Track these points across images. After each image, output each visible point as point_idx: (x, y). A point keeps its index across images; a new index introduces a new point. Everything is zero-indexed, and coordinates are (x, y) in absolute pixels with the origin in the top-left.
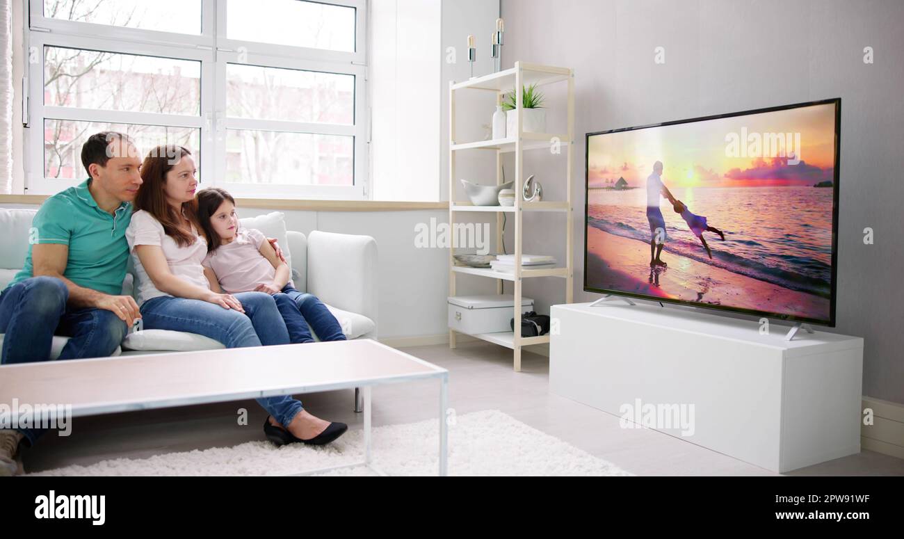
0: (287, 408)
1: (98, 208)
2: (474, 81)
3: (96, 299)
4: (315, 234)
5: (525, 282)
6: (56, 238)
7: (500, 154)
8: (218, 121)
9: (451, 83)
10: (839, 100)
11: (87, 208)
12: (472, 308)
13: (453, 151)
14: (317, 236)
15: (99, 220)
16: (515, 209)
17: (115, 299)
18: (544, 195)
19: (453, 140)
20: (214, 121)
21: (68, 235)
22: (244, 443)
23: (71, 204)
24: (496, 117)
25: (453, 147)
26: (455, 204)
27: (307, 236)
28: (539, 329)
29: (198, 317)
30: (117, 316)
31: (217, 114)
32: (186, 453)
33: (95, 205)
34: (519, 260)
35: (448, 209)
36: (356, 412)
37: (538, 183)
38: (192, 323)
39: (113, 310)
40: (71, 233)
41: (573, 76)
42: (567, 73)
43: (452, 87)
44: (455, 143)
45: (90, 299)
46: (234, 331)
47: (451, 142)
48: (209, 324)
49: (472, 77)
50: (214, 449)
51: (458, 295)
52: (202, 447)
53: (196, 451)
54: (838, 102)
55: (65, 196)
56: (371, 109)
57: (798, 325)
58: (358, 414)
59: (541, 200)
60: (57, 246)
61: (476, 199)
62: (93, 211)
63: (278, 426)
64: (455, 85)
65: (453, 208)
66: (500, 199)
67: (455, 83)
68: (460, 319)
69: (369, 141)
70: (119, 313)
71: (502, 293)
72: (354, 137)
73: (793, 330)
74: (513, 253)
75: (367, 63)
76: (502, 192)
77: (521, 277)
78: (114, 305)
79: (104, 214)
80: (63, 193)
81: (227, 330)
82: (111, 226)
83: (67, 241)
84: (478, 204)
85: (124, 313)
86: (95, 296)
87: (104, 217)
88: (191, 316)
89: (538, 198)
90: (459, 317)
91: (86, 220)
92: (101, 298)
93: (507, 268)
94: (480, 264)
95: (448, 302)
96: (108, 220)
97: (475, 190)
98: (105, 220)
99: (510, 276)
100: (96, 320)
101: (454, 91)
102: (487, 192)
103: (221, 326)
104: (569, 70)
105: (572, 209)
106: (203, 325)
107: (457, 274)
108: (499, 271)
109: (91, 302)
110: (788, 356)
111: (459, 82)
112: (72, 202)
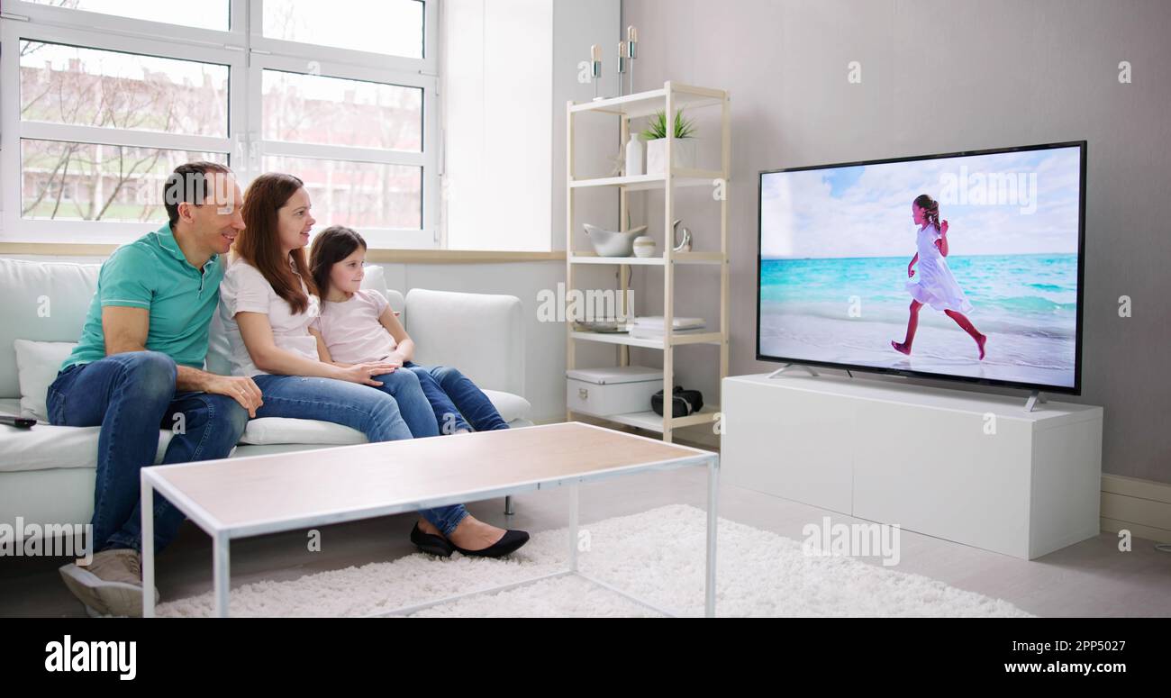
0: (451, 512)
1: (186, 262)
2: (599, 102)
3: (203, 380)
4: (416, 293)
5: (678, 350)
6: (138, 300)
7: (626, 193)
8: (253, 144)
9: (569, 103)
10: (1085, 142)
11: (172, 261)
12: (604, 384)
13: (572, 189)
14: (418, 295)
15: (185, 278)
16: (664, 261)
17: (231, 381)
18: (694, 244)
19: (572, 174)
20: (248, 143)
21: (149, 297)
22: (406, 555)
23: (155, 256)
24: (632, 148)
25: (571, 184)
26: (574, 255)
27: (405, 295)
28: (689, 407)
29: (328, 399)
30: (239, 403)
31: (251, 135)
32: (340, 572)
33: (183, 258)
34: (670, 322)
35: (564, 260)
36: (507, 513)
37: (687, 230)
38: (320, 406)
39: (233, 396)
40: (154, 293)
41: (729, 100)
42: (722, 96)
43: (571, 108)
44: (574, 179)
45: (194, 380)
46: (380, 413)
47: (569, 177)
48: (345, 406)
49: (597, 97)
50: (372, 566)
51: (579, 367)
52: (359, 562)
53: (353, 568)
54: (1083, 145)
55: (146, 245)
56: (444, 131)
57: (1035, 394)
58: (510, 517)
59: (690, 250)
60: (138, 310)
61: (601, 249)
62: (179, 265)
63: (437, 534)
64: (576, 106)
65: (571, 259)
66: (636, 248)
67: (574, 104)
68: (586, 397)
69: (440, 172)
70: (240, 398)
71: (628, 364)
72: (422, 168)
73: (1031, 401)
74: (660, 313)
75: (439, 72)
76: (638, 240)
77: (672, 344)
78: (233, 389)
79: (191, 269)
80: (144, 241)
81: (370, 412)
82: (198, 286)
83: (149, 304)
84: (605, 255)
85: (246, 398)
86: (201, 377)
87: (190, 273)
88: (318, 398)
89: (687, 247)
90: (584, 395)
91: (173, 278)
92: (210, 379)
93: (651, 333)
94: (609, 329)
95: (567, 377)
96: (194, 277)
97: (602, 238)
98: (190, 277)
99: (657, 342)
100: (211, 408)
101: (572, 114)
102: (618, 240)
103: (362, 408)
104: (724, 93)
105: (728, 262)
106: (336, 408)
107: (578, 342)
108: (637, 337)
109: (196, 384)
110: (1038, 428)
111: (579, 104)
112: (157, 255)
